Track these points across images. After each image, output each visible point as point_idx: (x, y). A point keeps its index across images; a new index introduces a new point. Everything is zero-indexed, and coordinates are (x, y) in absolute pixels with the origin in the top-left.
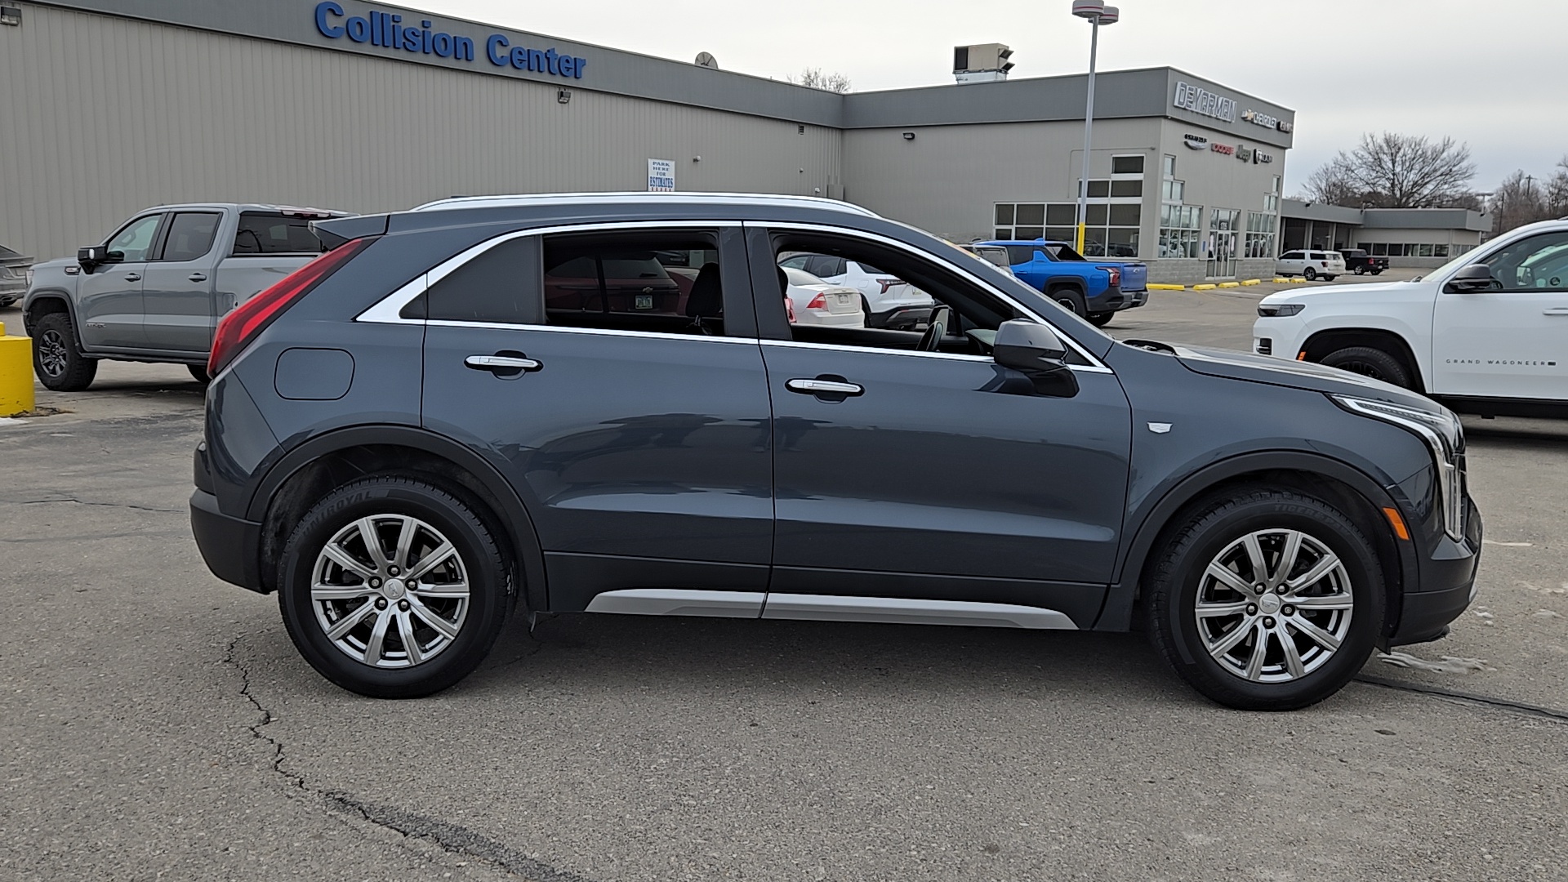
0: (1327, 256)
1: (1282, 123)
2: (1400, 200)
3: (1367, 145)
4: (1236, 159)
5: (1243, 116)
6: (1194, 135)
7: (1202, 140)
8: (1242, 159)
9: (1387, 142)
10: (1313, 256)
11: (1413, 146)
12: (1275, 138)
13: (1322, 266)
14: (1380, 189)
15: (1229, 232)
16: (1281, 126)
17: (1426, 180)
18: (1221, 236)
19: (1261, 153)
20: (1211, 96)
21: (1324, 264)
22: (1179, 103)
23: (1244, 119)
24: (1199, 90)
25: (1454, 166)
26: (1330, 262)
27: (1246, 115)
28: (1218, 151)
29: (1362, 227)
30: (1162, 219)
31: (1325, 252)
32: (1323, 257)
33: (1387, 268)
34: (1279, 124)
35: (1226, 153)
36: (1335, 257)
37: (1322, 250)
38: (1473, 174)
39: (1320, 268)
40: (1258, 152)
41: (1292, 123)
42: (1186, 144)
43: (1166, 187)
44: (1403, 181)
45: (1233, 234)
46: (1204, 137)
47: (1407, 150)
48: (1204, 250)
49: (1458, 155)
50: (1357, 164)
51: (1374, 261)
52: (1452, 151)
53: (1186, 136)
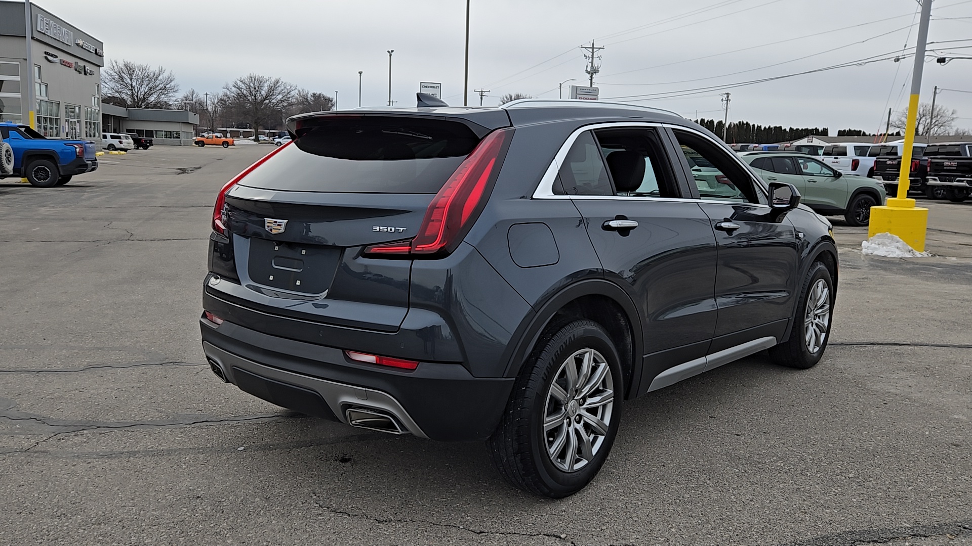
0: (122, 137)
1: (98, 50)
2: (139, 102)
3: (114, 67)
4: (74, 71)
5: (77, 42)
6: (50, 53)
7: (55, 57)
8: (78, 71)
9: (126, 66)
10: (112, 137)
11: (141, 71)
12: (94, 58)
13: (119, 143)
14: (123, 96)
15: (76, 120)
16: (98, 52)
17: (152, 92)
18: (71, 122)
19: (88, 68)
20: (58, 27)
21: (121, 142)
22: (41, 29)
23: (78, 44)
24: (51, 21)
25: (167, 84)
26: (124, 141)
27: (79, 42)
28: (65, 65)
29: (128, 119)
30: (37, 110)
31: (120, 135)
32: (119, 137)
33: (152, 145)
34: (96, 50)
35: (69, 67)
36: (127, 138)
37: (118, 133)
38: (178, 90)
39: (117, 144)
40: (86, 68)
41: (103, 50)
42: (46, 58)
43: (37, 86)
44: (138, 92)
45: (78, 122)
46: (56, 55)
47: (137, 71)
48: (63, 132)
49: (169, 78)
50: (109, 78)
51: (144, 141)
52: (165, 75)
53: (46, 53)
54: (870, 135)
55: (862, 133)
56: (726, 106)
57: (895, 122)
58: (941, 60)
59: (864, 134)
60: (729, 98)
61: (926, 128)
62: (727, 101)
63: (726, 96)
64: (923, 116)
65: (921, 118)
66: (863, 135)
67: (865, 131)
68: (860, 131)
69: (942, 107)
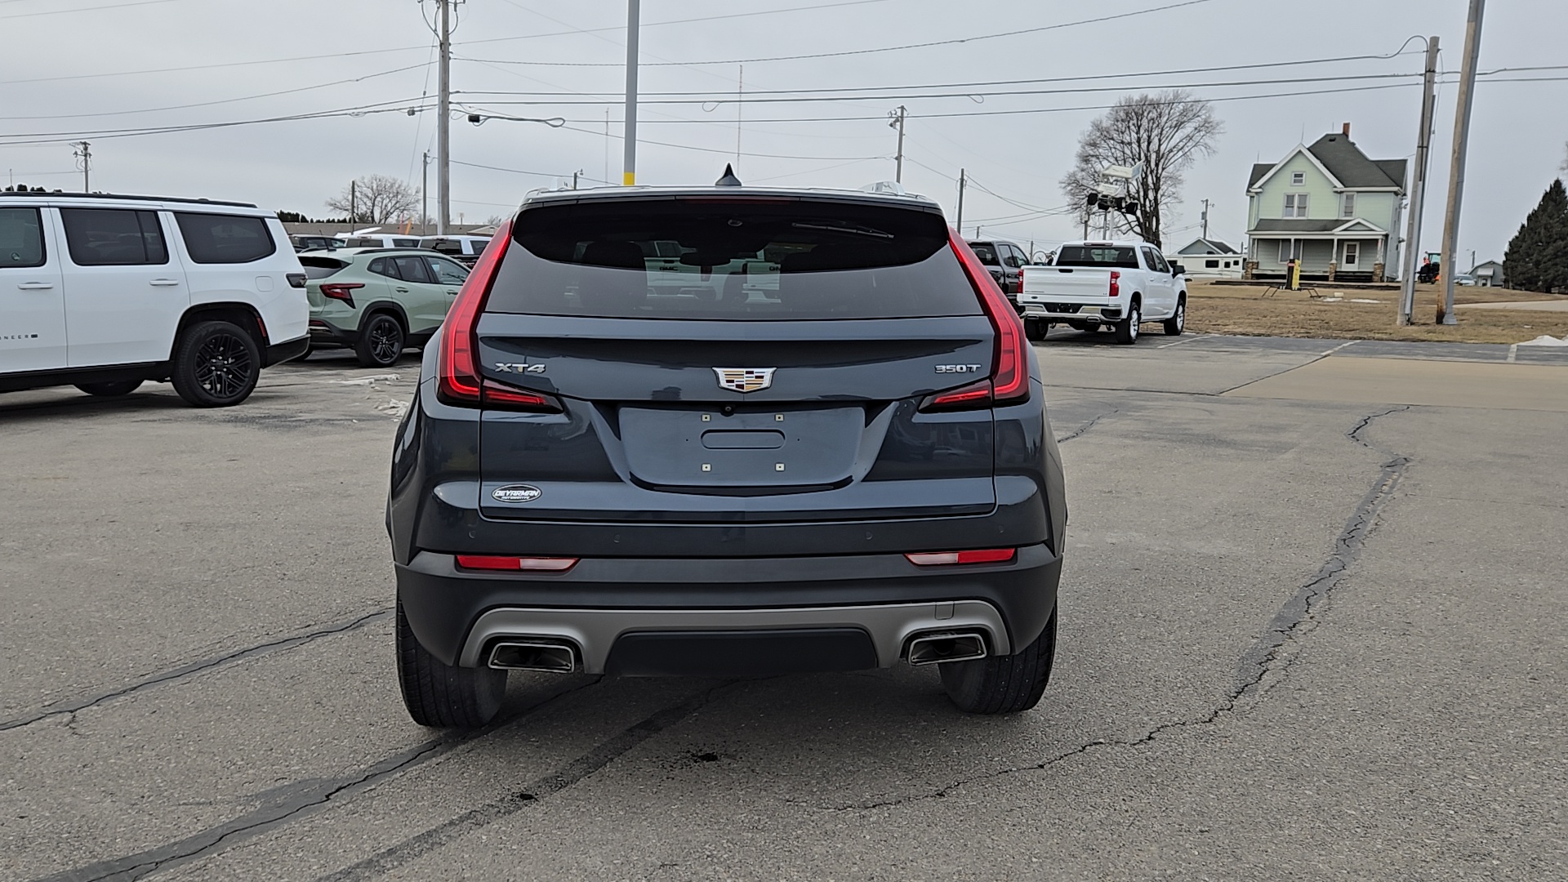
54: (312, 221)
55: (300, 217)
56: (84, 164)
57: (340, 203)
58: (474, 119)
59: (304, 220)
60: (89, 151)
61: (384, 212)
62: (86, 156)
63: (82, 147)
64: (379, 195)
65: (376, 198)
66: (302, 222)
67: (304, 215)
68: (297, 215)
69: (402, 182)
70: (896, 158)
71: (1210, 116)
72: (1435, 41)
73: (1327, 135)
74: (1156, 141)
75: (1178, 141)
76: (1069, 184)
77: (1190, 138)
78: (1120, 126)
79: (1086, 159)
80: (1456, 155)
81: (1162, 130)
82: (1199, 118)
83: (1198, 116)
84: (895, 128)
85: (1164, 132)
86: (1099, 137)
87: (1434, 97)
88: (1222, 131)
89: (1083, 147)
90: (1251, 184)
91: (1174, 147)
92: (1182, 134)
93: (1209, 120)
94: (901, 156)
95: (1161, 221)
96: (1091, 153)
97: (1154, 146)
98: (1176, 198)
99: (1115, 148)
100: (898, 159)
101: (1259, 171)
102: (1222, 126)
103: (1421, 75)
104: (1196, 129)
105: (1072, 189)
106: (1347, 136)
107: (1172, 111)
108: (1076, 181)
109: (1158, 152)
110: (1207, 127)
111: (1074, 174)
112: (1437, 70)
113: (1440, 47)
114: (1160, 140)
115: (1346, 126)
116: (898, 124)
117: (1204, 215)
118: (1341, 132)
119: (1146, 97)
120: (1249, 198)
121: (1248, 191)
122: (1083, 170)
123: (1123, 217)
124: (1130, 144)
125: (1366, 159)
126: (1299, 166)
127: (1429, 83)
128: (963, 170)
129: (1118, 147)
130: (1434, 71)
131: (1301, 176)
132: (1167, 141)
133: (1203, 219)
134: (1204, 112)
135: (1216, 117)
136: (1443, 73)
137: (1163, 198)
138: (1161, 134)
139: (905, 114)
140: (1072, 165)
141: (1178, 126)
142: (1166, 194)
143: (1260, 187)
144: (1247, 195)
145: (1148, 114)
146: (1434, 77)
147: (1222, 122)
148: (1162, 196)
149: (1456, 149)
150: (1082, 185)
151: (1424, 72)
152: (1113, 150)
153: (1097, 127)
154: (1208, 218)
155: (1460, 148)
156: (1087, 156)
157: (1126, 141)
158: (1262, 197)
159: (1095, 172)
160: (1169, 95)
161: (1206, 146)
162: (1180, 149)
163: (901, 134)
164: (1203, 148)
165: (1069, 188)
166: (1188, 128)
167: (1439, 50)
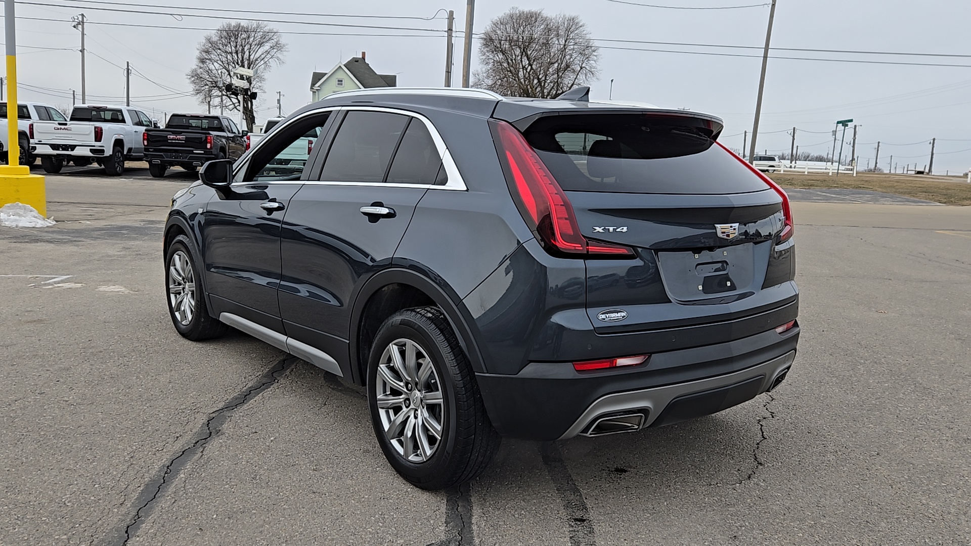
70: (81, 51)
71: (278, 41)
72: (451, 13)
73: (354, 58)
74: (247, 53)
75: (261, 54)
76: (193, 77)
77: (268, 52)
78: (224, 41)
79: (202, 61)
80: (465, 78)
81: (251, 46)
82: (272, 41)
83: (272, 39)
84: (77, 29)
85: (252, 48)
86: (210, 47)
87: (452, 44)
88: (287, 50)
89: (200, 53)
90: (313, 84)
91: (259, 58)
92: (263, 50)
93: (278, 43)
94: (84, 49)
95: (253, 104)
96: (206, 57)
97: (246, 56)
98: (261, 89)
99: (221, 55)
100: (82, 51)
101: (317, 77)
102: (286, 47)
103: (445, 31)
104: (271, 47)
105: (194, 80)
106: (364, 59)
107: (256, 35)
108: (197, 75)
109: (249, 59)
110: (278, 46)
111: (195, 70)
112: (453, 30)
113: (454, 17)
114: (250, 52)
115: (364, 54)
116: (80, 26)
117: (279, 101)
118: (361, 57)
119: (240, 24)
120: (312, 92)
121: (312, 88)
122: (201, 68)
123: (229, 99)
124: (231, 53)
125: (376, 74)
126: (340, 75)
127: (450, 37)
128: (128, 63)
129: (223, 55)
130: (452, 30)
131: (342, 81)
132: (254, 53)
133: (278, 103)
134: (276, 37)
135: (283, 41)
136: (456, 32)
137: (254, 89)
138: (250, 49)
139: (85, 21)
140: (194, 64)
141: (260, 44)
142: (255, 87)
143: (319, 87)
144: (311, 91)
145: (241, 35)
146: (452, 33)
147: (287, 45)
148: (253, 88)
149: (465, 74)
150: (201, 78)
151: (447, 30)
152: (220, 57)
153: (209, 40)
154: (281, 103)
155: (466, 74)
156: (203, 59)
157: (229, 52)
158: (320, 93)
159: (209, 69)
160: (253, 25)
161: (278, 58)
162: (262, 59)
163: (83, 34)
164: (276, 59)
165: (193, 79)
166: (267, 47)
167: (454, 18)
